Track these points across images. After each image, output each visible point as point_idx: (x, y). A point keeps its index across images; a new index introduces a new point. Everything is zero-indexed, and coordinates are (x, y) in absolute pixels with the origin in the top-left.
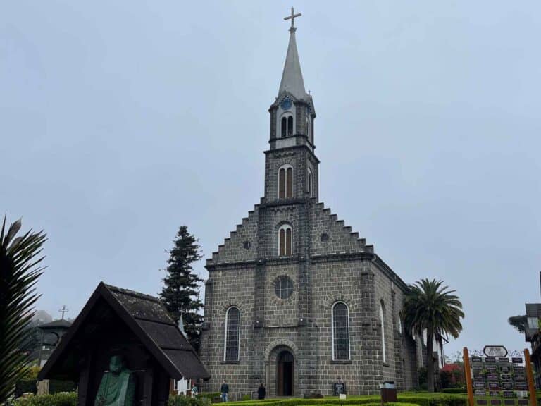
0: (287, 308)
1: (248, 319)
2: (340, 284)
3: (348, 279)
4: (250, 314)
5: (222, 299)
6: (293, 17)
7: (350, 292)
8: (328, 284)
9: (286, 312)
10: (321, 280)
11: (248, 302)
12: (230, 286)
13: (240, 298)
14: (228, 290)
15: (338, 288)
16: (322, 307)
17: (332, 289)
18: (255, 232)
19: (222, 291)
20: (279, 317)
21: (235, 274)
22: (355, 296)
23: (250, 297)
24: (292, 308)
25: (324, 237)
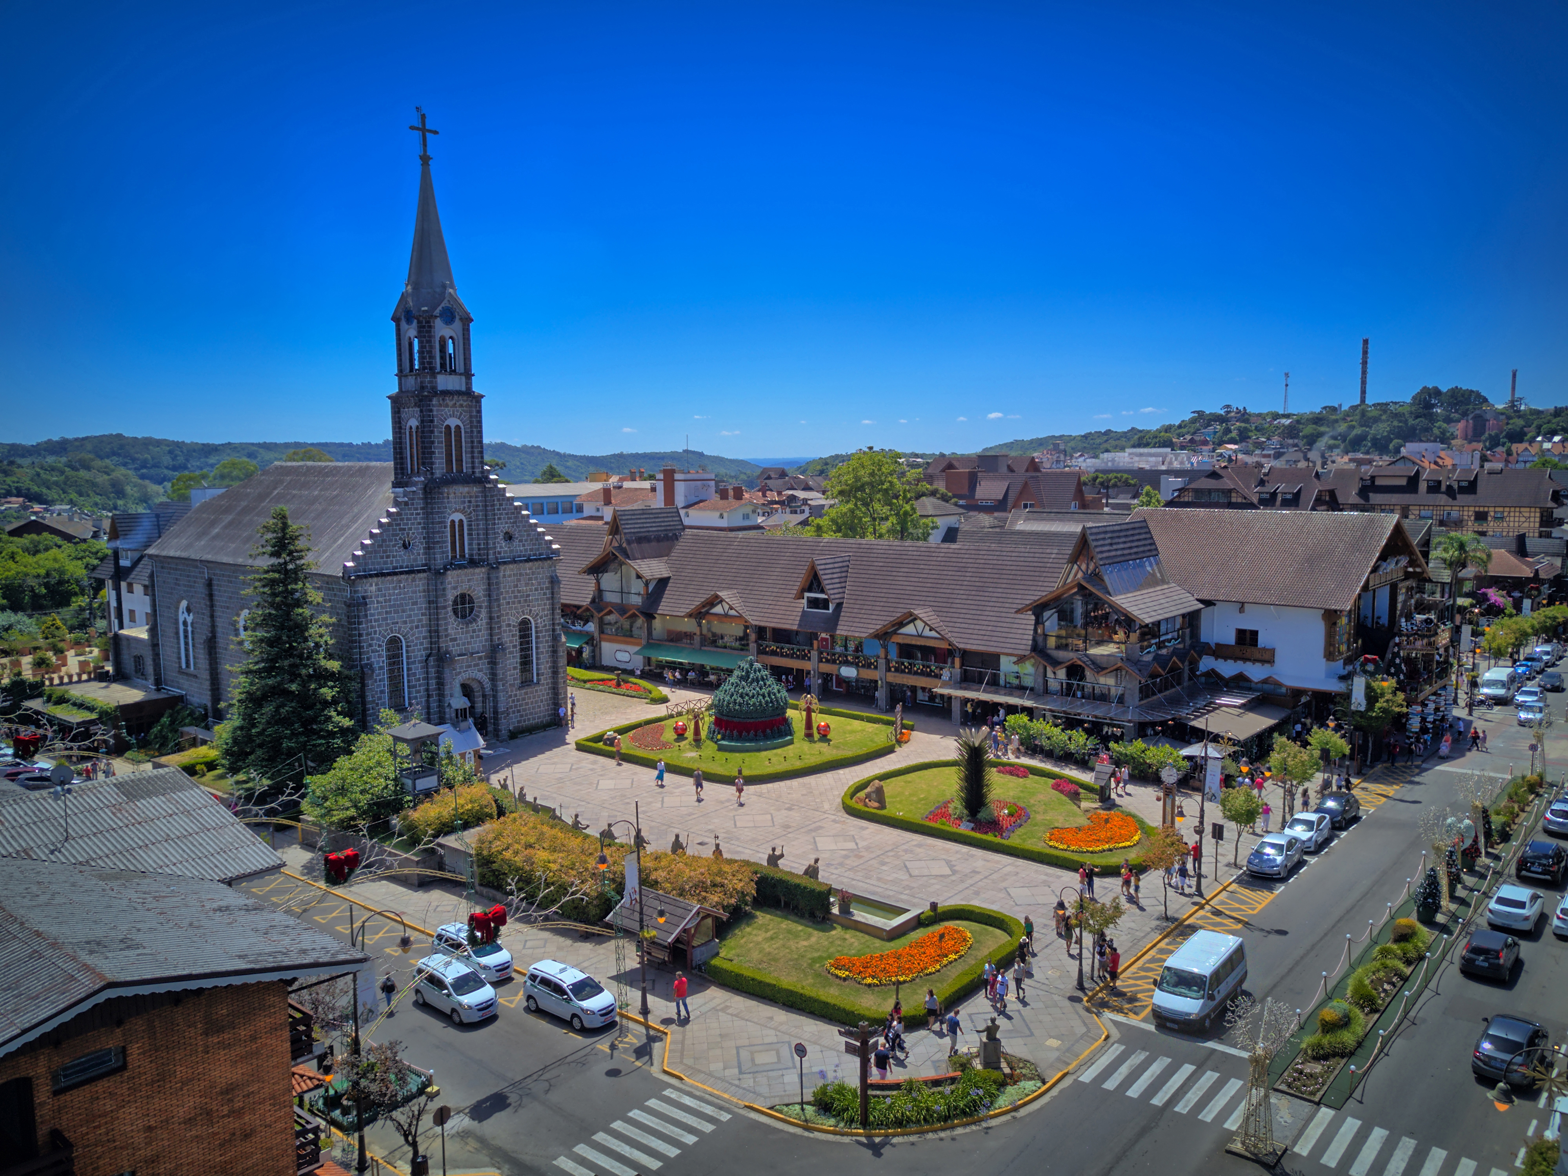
0: (474, 631)
1: (419, 650)
2: (528, 596)
3: (536, 590)
4: (422, 644)
5: (379, 626)
7: (539, 605)
8: (515, 597)
9: (472, 637)
10: (507, 592)
11: (417, 627)
12: (390, 606)
13: (405, 622)
14: (387, 613)
15: (526, 601)
16: (509, 625)
17: (519, 602)
18: (419, 524)
19: (379, 614)
20: (464, 644)
21: (395, 588)
22: (543, 610)
23: (420, 620)
24: (480, 630)
25: (509, 537)
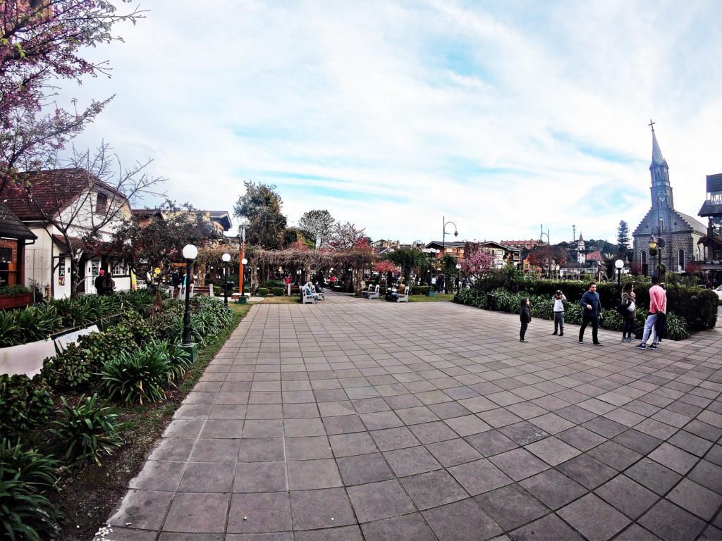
1: (649, 255)
2: (682, 242)
3: (684, 240)
5: (639, 248)
6: (652, 124)
7: (685, 245)
8: (677, 242)
11: (648, 249)
12: (642, 243)
13: (646, 247)
16: (675, 251)
17: (679, 244)
18: (650, 222)
19: (639, 245)
21: (643, 238)
22: (687, 247)
24: (665, 251)
25: (675, 224)
